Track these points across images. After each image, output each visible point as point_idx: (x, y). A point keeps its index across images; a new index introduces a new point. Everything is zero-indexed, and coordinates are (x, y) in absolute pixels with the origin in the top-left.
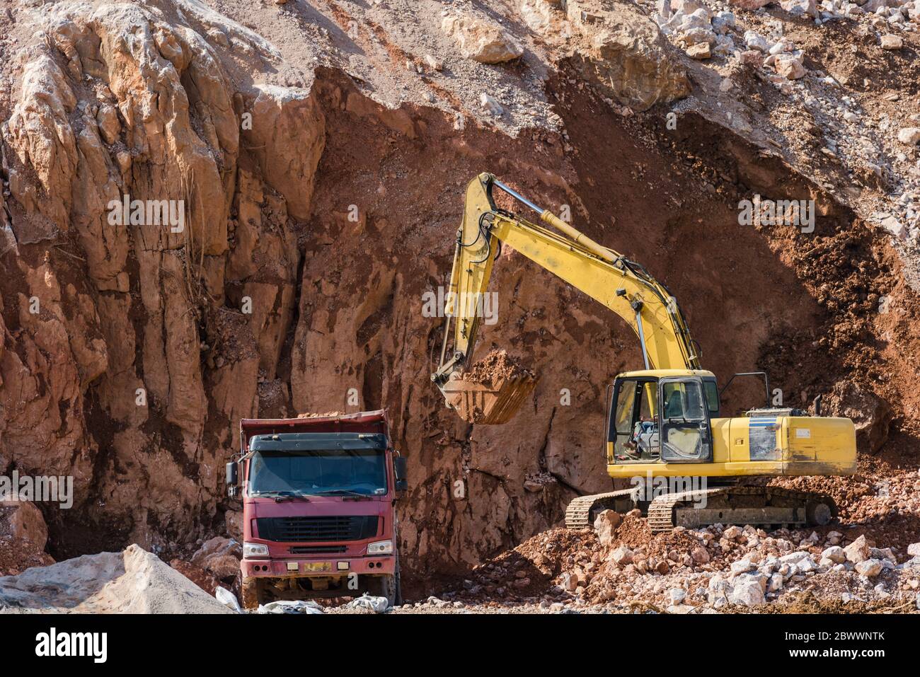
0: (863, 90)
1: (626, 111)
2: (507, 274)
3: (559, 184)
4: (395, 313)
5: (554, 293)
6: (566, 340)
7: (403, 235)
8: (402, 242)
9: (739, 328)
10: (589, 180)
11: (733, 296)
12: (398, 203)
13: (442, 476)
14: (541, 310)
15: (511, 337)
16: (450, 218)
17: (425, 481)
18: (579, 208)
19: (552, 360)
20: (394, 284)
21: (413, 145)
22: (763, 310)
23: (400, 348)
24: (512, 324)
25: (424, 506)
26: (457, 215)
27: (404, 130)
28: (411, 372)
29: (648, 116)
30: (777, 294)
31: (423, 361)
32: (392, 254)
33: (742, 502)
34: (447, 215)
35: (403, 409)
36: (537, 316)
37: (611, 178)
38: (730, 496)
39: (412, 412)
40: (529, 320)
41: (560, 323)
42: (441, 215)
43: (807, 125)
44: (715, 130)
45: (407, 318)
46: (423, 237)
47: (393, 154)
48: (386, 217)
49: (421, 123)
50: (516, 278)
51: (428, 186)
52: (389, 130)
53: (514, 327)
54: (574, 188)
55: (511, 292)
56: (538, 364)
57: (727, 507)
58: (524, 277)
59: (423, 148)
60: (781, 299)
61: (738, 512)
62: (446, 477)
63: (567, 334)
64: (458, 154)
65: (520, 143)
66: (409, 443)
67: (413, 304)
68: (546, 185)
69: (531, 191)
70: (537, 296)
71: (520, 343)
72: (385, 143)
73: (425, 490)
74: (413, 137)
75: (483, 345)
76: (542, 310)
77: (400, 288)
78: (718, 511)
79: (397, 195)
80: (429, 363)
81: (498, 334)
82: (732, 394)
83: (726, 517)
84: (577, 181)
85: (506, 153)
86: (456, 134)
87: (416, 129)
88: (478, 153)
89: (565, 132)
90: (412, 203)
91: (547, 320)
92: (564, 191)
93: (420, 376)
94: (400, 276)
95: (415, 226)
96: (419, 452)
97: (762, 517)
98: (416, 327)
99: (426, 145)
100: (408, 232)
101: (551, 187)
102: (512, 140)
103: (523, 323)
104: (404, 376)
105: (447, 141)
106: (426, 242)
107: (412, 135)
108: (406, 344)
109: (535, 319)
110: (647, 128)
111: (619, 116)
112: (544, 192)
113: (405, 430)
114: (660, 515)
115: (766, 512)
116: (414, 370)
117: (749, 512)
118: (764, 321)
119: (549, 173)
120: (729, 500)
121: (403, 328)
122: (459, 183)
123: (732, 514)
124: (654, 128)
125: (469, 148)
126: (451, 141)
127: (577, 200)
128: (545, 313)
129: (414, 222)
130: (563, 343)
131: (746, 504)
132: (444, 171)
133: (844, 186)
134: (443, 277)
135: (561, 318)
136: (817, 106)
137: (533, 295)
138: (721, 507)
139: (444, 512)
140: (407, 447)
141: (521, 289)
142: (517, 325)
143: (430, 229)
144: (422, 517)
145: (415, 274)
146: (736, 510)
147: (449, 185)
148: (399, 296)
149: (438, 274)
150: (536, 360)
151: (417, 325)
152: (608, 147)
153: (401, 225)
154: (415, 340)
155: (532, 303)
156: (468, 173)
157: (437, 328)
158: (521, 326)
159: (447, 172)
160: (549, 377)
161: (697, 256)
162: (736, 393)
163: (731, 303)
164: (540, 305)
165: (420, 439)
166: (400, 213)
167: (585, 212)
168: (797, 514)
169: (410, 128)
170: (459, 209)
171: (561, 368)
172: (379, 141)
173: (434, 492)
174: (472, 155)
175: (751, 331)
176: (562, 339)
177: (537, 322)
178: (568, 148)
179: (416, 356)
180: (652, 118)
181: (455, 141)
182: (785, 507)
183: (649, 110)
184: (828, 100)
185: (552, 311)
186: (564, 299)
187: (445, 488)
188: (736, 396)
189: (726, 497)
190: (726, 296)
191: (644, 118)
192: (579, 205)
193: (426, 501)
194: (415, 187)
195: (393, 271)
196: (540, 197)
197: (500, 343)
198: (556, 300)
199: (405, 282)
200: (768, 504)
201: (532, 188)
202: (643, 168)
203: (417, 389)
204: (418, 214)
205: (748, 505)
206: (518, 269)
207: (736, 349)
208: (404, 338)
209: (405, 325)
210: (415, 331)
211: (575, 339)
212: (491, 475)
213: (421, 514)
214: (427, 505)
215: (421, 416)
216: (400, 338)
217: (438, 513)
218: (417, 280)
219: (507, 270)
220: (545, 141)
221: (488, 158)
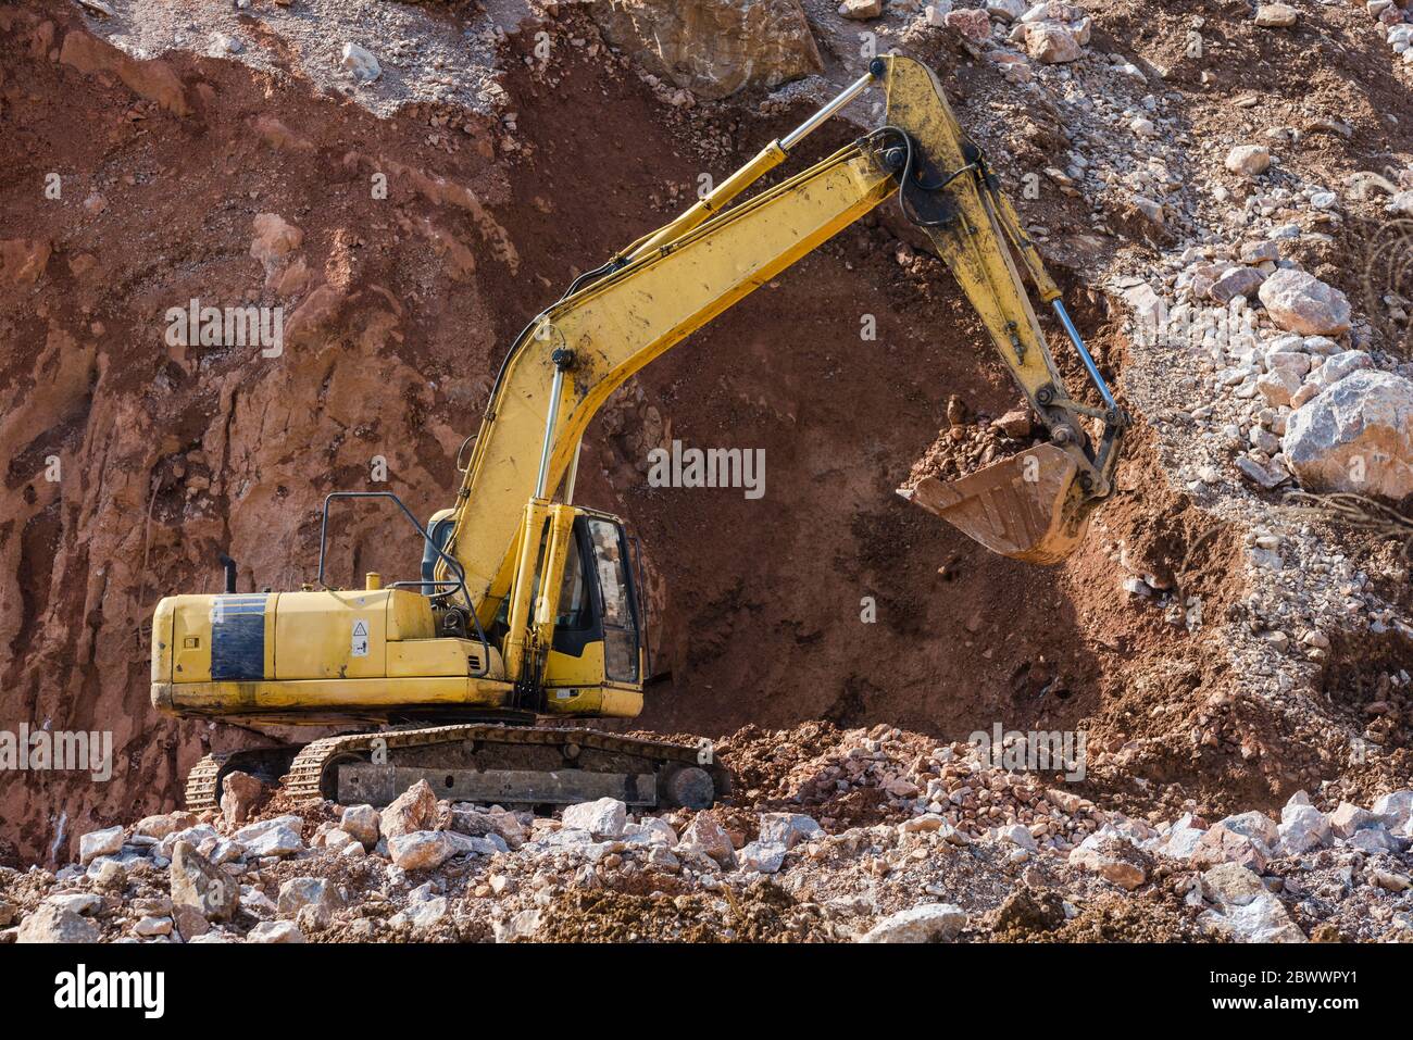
0: (1197, 89)
1: (678, 98)
2: (304, 355)
3: (459, 202)
4: (90, 427)
5: (397, 392)
6: (419, 483)
7: (125, 286)
8: (122, 299)
9: (821, 479)
10: (541, 202)
11: (822, 422)
12: (126, 228)
13: (162, 735)
14: (372, 424)
15: (313, 476)
16: (227, 256)
17: (129, 744)
18: (498, 247)
19: (389, 519)
20: (94, 373)
21: (178, 127)
22: (877, 447)
23: (91, 493)
24: (316, 451)
25: (123, 790)
26: (241, 251)
27: (164, 99)
28: (109, 537)
29: (723, 107)
30: (908, 418)
31: (134, 518)
32: (92, 318)
33: (505, 758)
34: (221, 252)
35: (89, 607)
36: (364, 436)
37: (604, 205)
38: (478, 745)
39: (107, 613)
40: (348, 444)
41: (409, 450)
42: (208, 251)
43: (1031, 129)
44: (842, 131)
45: (109, 436)
46: (164, 290)
47: (135, 141)
48: (95, 252)
49: (203, 88)
50: (325, 364)
51: (192, 197)
52: (134, 98)
53: (319, 455)
54: (494, 210)
55: (312, 391)
56: (363, 526)
57: (465, 765)
58: (339, 363)
59: (199, 133)
60: (913, 429)
61: (492, 778)
62: (169, 737)
63: (421, 470)
64: (264, 145)
65: (394, 127)
66: (102, 672)
67: (121, 409)
68: (432, 204)
69: (398, 212)
70: (367, 399)
71: (328, 485)
72: (119, 121)
73: (127, 759)
74: (182, 111)
75: (257, 491)
76: (375, 425)
77: (100, 382)
78: (445, 773)
79: (129, 214)
80: (145, 521)
81: (289, 470)
82: (774, 594)
83: (461, 786)
84: (504, 197)
85: (361, 144)
86: (264, 108)
87: (190, 97)
88: (303, 143)
89: (511, 117)
90: (153, 227)
91: (382, 444)
92: (469, 214)
93: (126, 545)
94: (103, 359)
95: (153, 269)
96: (121, 687)
97: (551, 790)
98: (124, 452)
99: (206, 127)
100: (137, 280)
101: (442, 207)
102: (377, 120)
103: (337, 450)
104: (93, 546)
105: (248, 121)
106: (168, 297)
107: (179, 108)
108: (104, 485)
109: (357, 440)
110: (717, 128)
111: (666, 106)
112: (425, 213)
113: (92, 649)
114: (304, 778)
115: (560, 779)
116: (118, 534)
117: (518, 778)
118: (874, 467)
119: (441, 182)
120: (473, 752)
121: (100, 456)
122: (254, 195)
123: (477, 780)
124: (732, 128)
125: (287, 132)
126: (255, 121)
127: (497, 232)
128: (381, 430)
129: (154, 262)
130: (412, 487)
131: (514, 761)
132: (230, 172)
133: (1075, 232)
134: (195, 362)
135: (410, 440)
136: (1085, 107)
137: (358, 396)
138: (452, 764)
139: (158, 803)
140: (98, 679)
141: (332, 384)
142: (326, 453)
143: (182, 276)
144: (116, 811)
145: (132, 356)
146: (487, 772)
147: (235, 197)
148: (98, 396)
149: (187, 359)
150: (356, 517)
151: (126, 449)
152: (616, 153)
153: (123, 268)
154: (119, 476)
155: (356, 412)
156: (275, 176)
157: (170, 457)
158: (332, 455)
159: (236, 174)
160: (382, 551)
161: (758, 349)
162: (780, 593)
163: (815, 434)
164: (371, 415)
165: (125, 665)
166: (127, 246)
167: (510, 253)
168: (634, 787)
169: (176, 96)
170: (245, 240)
171: (407, 535)
172: (109, 116)
173: (144, 765)
174: (292, 144)
175: (843, 483)
176: (412, 480)
177: (364, 446)
178: (509, 144)
179: (120, 507)
180: (732, 110)
181: (262, 120)
182: (609, 771)
183: (730, 97)
184: (1111, 99)
185: (394, 428)
186: (420, 405)
187: (165, 757)
188: (780, 598)
189: (468, 746)
190: (805, 419)
191: (712, 110)
192: (500, 241)
193: (128, 782)
194: (165, 199)
195: (89, 350)
196: (414, 222)
197: (291, 487)
198: (403, 407)
199: (111, 370)
200: (572, 763)
201: (401, 206)
202: (680, 192)
203: (120, 568)
204: (162, 249)
205: (516, 763)
206: (328, 347)
207: (803, 515)
208: (101, 472)
209: (106, 450)
210: (120, 460)
211: (436, 480)
212: (262, 734)
213: (115, 804)
214: (128, 789)
215: (130, 621)
216: (93, 474)
217: (146, 803)
218: (137, 366)
219: (305, 348)
220: (460, 129)
221: (323, 151)
